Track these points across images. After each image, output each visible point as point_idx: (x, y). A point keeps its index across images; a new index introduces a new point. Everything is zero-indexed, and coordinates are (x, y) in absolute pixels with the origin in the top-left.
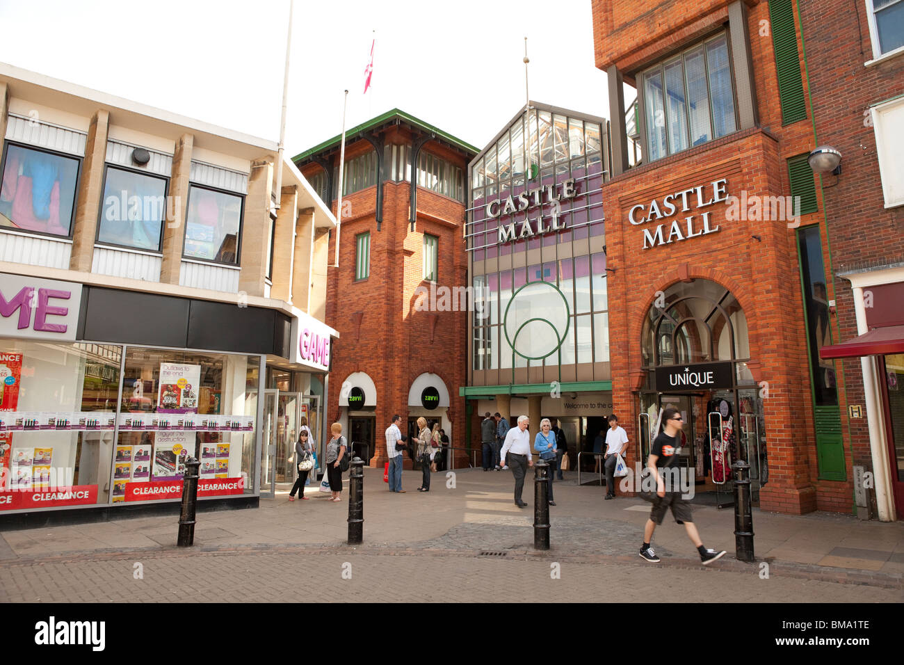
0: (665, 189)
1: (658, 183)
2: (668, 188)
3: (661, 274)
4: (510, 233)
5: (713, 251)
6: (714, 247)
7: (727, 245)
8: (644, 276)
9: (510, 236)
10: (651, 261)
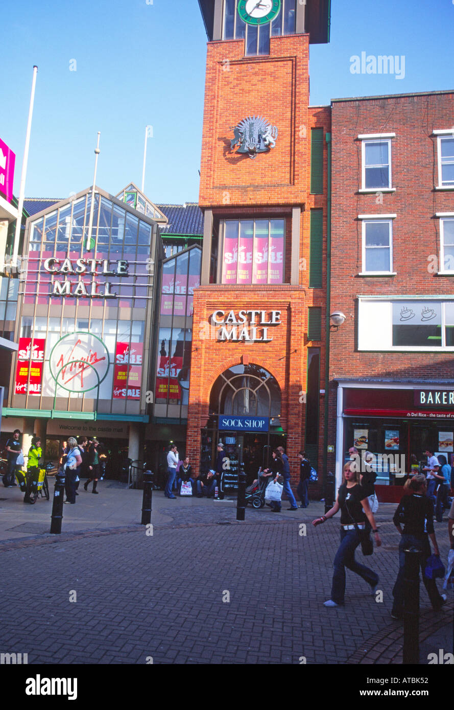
0: (240, 305)
1: (236, 300)
2: (242, 305)
3: (229, 358)
4: (66, 287)
5: (266, 351)
6: (267, 349)
7: (275, 349)
8: (217, 356)
9: (65, 291)
10: (224, 348)
